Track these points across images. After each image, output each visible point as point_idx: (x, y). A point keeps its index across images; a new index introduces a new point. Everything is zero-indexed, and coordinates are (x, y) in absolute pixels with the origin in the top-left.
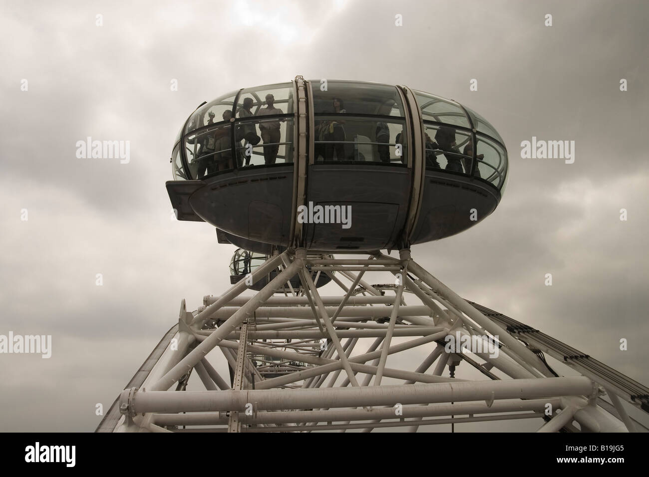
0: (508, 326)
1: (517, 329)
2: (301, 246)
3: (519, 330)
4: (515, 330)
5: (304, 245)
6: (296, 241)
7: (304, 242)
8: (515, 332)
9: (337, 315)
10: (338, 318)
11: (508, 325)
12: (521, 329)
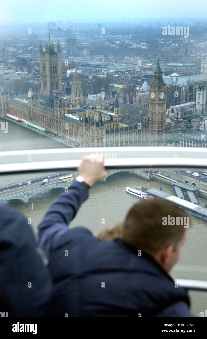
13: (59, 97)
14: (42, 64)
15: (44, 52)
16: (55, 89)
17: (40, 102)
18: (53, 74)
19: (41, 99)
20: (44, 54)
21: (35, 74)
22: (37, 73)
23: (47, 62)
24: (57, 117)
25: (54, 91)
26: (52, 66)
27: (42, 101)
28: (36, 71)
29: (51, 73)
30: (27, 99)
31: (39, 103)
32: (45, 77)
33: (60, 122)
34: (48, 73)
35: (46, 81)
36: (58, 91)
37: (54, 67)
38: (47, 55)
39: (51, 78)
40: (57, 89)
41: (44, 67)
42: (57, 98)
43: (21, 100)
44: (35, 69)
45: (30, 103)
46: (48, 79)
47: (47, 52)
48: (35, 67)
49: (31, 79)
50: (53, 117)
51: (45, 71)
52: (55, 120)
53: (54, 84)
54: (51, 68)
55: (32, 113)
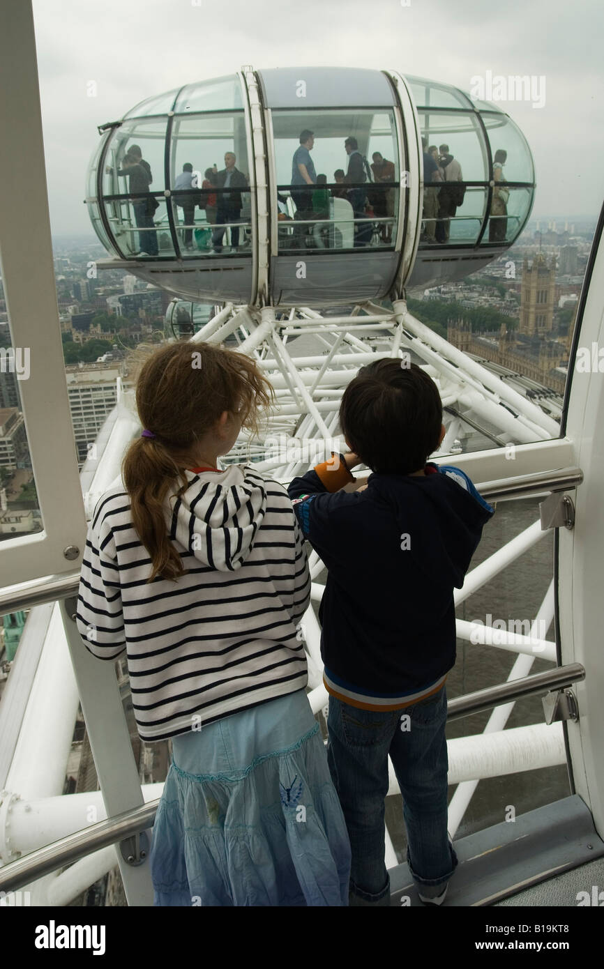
0: (528, 391)
1: (538, 394)
2: (268, 304)
3: (541, 395)
4: (536, 396)
5: (272, 303)
6: (261, 298)
7: (271, 299)
8: (535, 398)
9: (318, 382)
10: (318, 386)
11: (528, 389)
12: (543, 393)
13: (545, 338)
14: (525, 286)
15: (529, 269)
16: (540, 326)
17: (518, 346)
18: (540, 303)
19: (519, 340)
20: (529, 271)
21: (511, 302)
22: (513, 299)
23: (534, 284)
24: (543, 371)
25: (540, 329)
26: (541, 290)
27: (519, 343)
28: (512, 296)
29: (538, 302)
30: (497, 339)
31: (515, 346)
32: (528, 307)
33: (547, 378)
34: (533, 301)
35: (529, 312)
36: (545, 330)
37: (542, 292)
38: (534, 274)
39: (536, 308)
40: (544, 325)
41: (528, 292)
42: (543, 339)
43: (488, 341)
44: (511, 292)
45: (502, 346)
46: (532, 310)
47: (535, 269)
48: (511, 290)
49: (505, 308)
50: (536, 370)
51: (528, 299)
52: (538, 375)
53: (541, 319)
54: (538, 293)
55: (503, 361)
